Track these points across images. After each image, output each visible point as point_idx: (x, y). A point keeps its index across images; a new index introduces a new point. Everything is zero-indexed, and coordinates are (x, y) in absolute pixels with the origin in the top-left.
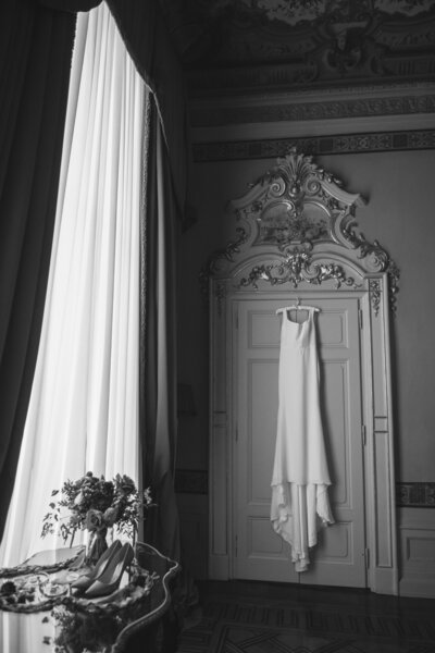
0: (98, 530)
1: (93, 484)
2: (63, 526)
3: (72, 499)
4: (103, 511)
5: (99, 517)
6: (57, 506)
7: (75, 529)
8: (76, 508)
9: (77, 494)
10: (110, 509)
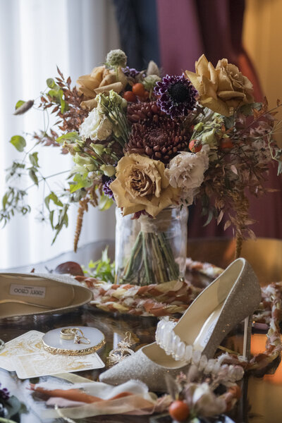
0: (152, 210)
1: (128, 87)
2: (53, 197)
3: (72, 126)
4: (166, 159)
5: (153, 176)
6: (31, 146)
7: (84, 207)
8: (84, 149)
9: (85, 113)
10: (184, 157)
